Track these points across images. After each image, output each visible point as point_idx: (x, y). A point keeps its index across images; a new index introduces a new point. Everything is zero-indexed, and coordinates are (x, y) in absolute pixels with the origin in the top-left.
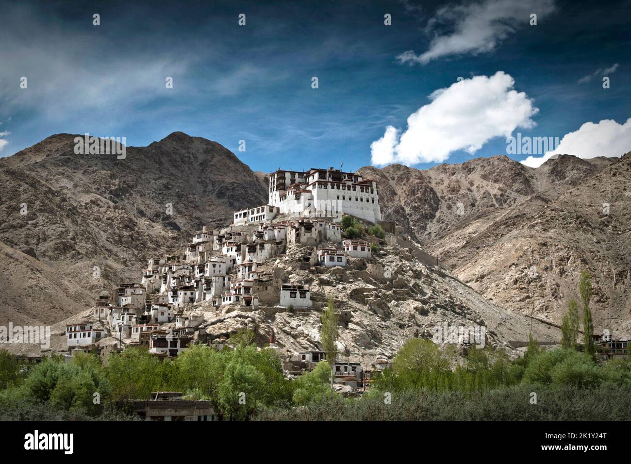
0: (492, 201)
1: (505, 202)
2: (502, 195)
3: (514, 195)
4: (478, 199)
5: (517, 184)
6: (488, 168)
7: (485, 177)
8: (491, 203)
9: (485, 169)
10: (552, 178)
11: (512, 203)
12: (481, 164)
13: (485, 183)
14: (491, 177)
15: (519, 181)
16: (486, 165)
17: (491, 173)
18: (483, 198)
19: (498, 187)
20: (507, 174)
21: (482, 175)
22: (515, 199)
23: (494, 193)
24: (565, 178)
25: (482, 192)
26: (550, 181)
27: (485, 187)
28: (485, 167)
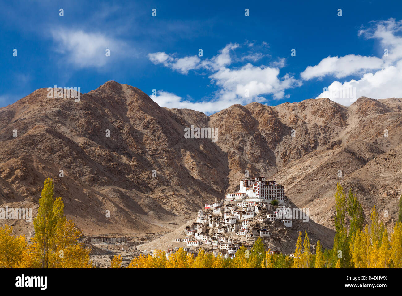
0: (319, 131)
1: (328, 131)
2: (325, 126)
3: (332, 127)
4: (309, 128)
5: (335, 119)
6: (316, 107)
7: (314, 113)
8: (317, 132)
9: (314, 107)
10: (358, 115)
11: (332, 131)
12: (312, 104)
13: (314, 117)
14: (318, 113)
15: (337, 117)
16: (314, 104)
17: (318, 110)
18: (313, 128)
19: (322, 120)
20: (329, 111)
21: (312, 112)
22: (334, 130)
23: (320, 125)
24: (367, 115)
25: (312, 124)
26: (357, 117)
27: (314, 120)
28: (314, 106)
